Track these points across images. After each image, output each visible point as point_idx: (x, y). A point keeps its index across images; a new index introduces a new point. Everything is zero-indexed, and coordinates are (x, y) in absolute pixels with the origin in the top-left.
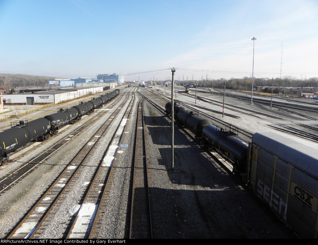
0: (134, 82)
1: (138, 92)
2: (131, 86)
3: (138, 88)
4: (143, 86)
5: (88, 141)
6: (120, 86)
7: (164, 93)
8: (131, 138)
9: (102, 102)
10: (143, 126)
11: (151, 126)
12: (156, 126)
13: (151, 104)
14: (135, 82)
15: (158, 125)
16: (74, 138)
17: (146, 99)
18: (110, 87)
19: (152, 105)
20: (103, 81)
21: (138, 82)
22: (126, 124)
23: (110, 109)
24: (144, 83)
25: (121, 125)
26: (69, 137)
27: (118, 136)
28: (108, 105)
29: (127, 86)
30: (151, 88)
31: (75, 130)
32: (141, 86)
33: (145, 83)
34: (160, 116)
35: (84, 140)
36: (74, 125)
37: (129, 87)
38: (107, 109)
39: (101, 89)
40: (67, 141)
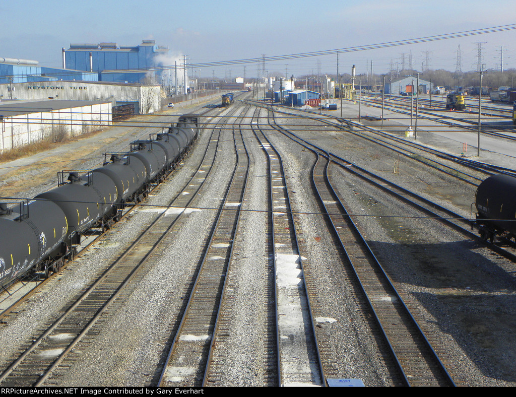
0: (240, 80)
1: (280, 129)
2: (232, 103)
3: (270, 110)
4: (293, 101)
5: (157, 359)
6: (179, 99)
7: (410, 134)
8: (362, 347)
9: (148, 174)
10: (390, 290)
11: (427, 290)
12: (454, 292)
13: (369, 185)
14: (246, 81)
15: (463, 288)
16: (82, 346)
17: (338, 161)
18: (138, 103)
19: (380, 191)
20: (95, 77)
21: (257, 81)
22: (302, 276)
23: (188, 211)
24: (289, 86)
25: (280, 284)
26: (54, 344)
27: (291, 337)
28: (170, 188)
29: (216, 97)
30: (333, 108)
31: (67, 309)
32: (277, 100)
33: (298, 85)
34: (445, 240)
35: (134, 354)
36: (51, 282)
37: (224, 105)
38: (175, 211)
39: (103, 113)
40: (54, 361)
